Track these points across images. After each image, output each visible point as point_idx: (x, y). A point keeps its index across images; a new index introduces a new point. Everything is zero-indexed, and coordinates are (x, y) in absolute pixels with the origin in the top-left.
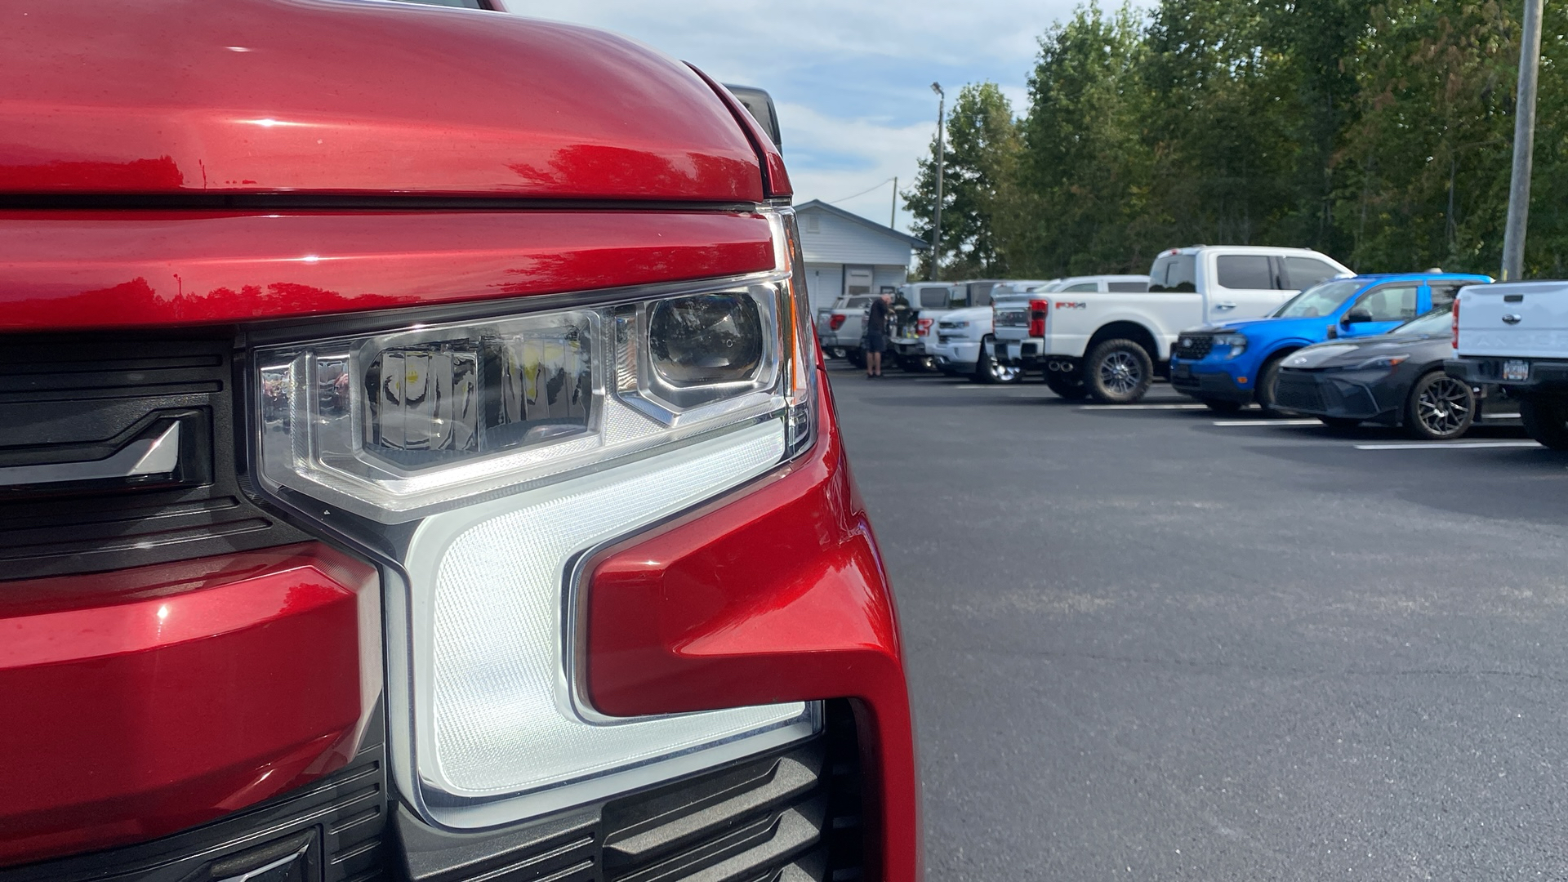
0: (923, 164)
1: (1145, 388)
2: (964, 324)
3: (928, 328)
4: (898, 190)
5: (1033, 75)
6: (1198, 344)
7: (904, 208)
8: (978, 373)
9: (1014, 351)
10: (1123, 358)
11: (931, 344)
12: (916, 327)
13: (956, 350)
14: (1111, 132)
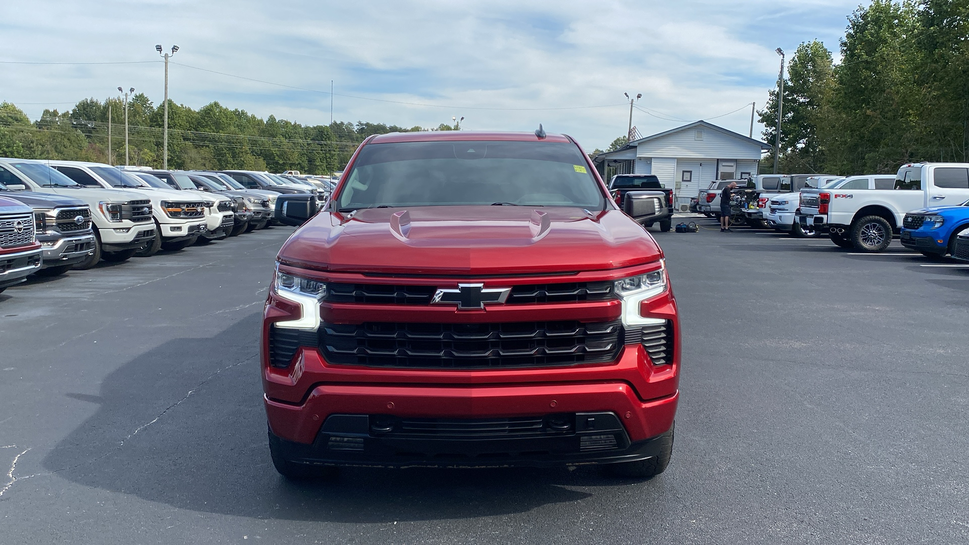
0: (772, 94)
1: (888, 243)
2: (785, 202)
3: (765, 203)
4: (755, 111)
5: (845, 39)
6: (915, 220)
7: (759, 121)
8: (793, 231)
9: (810, 221)
10: (875, 226)
11: (766, 213)
12: (758, 202)
13: (780, 217)
14: (895, 75)
